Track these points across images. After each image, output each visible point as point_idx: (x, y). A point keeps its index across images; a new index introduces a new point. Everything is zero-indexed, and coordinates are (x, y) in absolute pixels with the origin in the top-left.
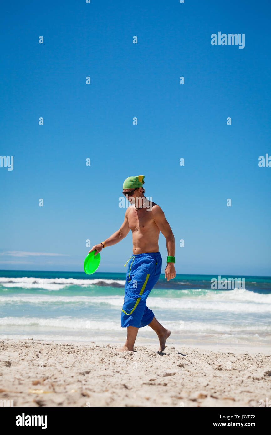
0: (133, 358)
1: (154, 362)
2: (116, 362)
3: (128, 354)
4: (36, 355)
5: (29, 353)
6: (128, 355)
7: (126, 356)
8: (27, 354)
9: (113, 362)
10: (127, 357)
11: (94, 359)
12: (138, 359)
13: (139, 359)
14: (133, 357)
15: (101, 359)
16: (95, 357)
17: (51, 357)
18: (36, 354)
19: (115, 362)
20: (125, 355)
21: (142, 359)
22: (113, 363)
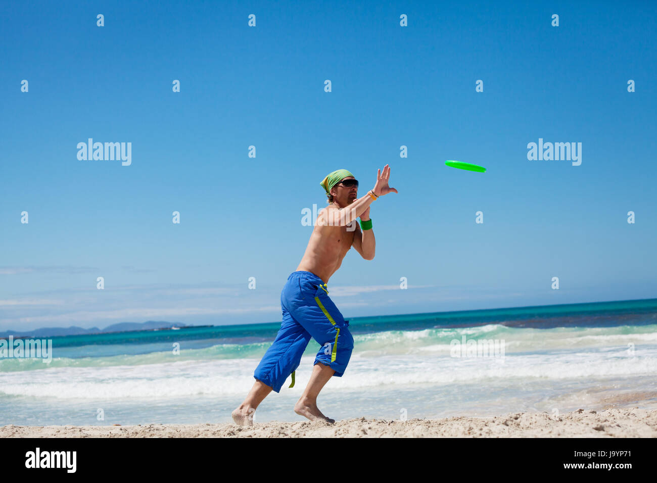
0: (520, 424)
1: (554, 427)
2: (492, 431)
3: (511, 417)
4: (362, 431)
5: (350, 428)
6: (512, 419)
7: (507, 422)
8: (348, 431)
9: (488, 431)
10: (509, 423)
11: (456, 431)
12: (528, 424)
13: (530, 424)
14: (520, 422)
15: (468, 429)
16: (458, 428)
17: (386, 433)
18: (362, 429)
19: (490, 430)
20: (507, 420)
21: (534, 425)
22: (487, 433)
